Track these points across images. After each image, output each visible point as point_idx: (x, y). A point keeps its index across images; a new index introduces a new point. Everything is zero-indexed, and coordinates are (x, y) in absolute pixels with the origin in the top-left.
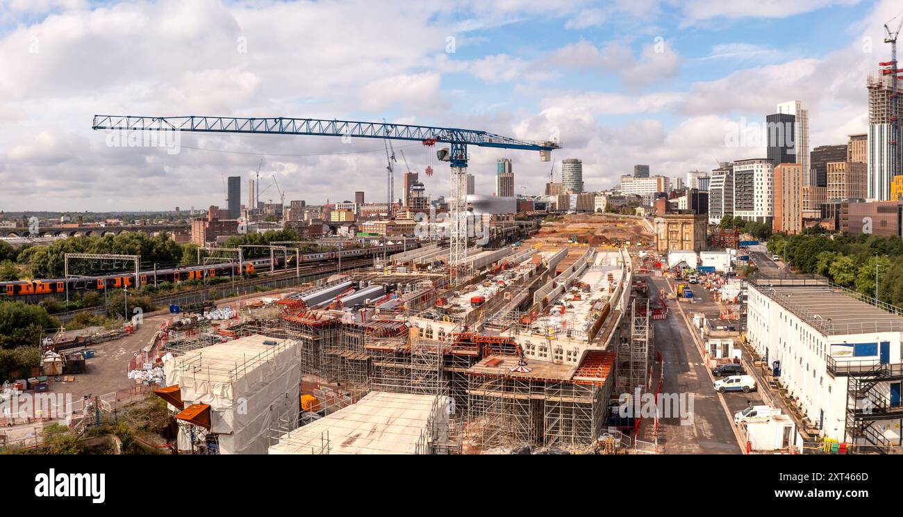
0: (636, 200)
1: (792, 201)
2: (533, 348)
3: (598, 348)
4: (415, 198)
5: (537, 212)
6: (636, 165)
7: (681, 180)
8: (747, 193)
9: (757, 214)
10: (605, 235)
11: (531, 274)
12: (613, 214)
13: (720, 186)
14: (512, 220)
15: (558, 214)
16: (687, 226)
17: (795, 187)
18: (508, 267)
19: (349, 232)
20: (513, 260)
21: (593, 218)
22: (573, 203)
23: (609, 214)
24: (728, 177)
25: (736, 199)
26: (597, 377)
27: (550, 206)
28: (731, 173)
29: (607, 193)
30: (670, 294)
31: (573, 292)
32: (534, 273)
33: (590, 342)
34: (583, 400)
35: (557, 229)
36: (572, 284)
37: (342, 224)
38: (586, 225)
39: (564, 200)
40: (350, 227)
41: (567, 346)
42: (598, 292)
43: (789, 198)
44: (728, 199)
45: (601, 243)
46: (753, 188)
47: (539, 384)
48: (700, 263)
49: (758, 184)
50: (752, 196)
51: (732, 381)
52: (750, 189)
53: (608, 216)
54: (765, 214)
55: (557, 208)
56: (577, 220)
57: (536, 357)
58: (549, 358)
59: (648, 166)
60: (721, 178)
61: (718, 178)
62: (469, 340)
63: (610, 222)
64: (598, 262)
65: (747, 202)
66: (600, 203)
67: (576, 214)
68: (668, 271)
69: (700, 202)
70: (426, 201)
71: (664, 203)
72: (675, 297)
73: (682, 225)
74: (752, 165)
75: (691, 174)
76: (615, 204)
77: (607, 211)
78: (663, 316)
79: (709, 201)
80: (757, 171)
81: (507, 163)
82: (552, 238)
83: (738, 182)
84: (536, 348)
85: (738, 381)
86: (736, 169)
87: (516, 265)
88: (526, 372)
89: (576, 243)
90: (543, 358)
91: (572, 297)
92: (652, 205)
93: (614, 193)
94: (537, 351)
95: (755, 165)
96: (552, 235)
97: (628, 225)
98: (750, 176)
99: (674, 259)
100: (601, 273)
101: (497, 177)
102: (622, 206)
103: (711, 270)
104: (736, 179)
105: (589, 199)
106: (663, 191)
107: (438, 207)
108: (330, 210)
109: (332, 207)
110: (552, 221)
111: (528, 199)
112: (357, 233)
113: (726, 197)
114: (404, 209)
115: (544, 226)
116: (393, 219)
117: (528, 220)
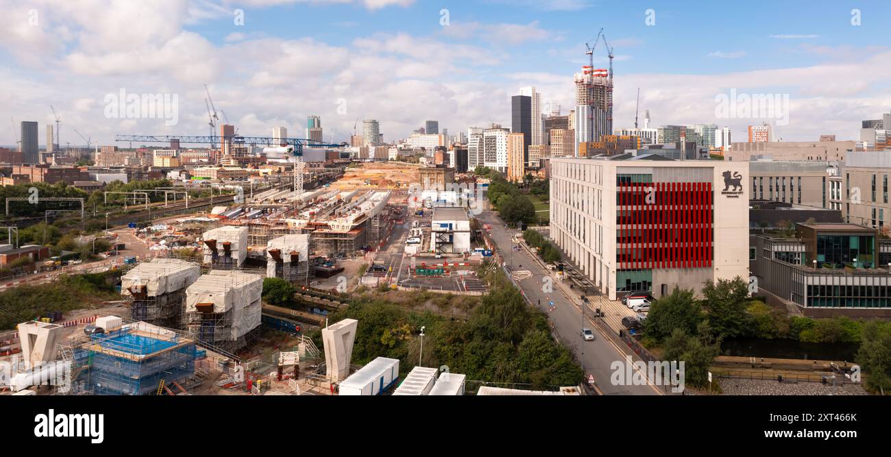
0: (421, 151)
1: (518, 158)
3: (357, 225)
4: (236, 148)
5: (342, 160)
6: (428, 120)
7: (463, 134)
8: (492, 151)
9: (499, 165)
10: (392, 178)
11: (335, 203)
12: (402, 163)
13: (475, 145)
14: (322, 168)
15: (360, 162)
16: (440, 175)
17: (519, 149)
18: (323, 200)
19: (180, 176)
20: (326, 197)
21: (387, 165)
22: (372, 154)
23: (398, 162)
25: (486, 155)
27: (353, 155)
28: (483, 137)
29: (399, 146)
31: (353, 210)
32: (337, 203)
33: (354, 223)
34: (351, 239)
35: (357, 174)
36: (354, 207)
37: (171, 168)
38: (379, 171)
39: (365, 152)
40: (180, 172)
41: (346, 225)
42: (364, 210)
43: (516, 156)
44: (481, 155)
45: (387, 185)
46: (496, 147)
47: (336, 235)
49: (499, 145)
50: (496, 153)
52: (494, 148)
53: (398, 164)
55: (359, 157)
56: (374, 167)
57: (335, 228)
58: (339, 228)
59: (438, 122)
60: (476, 140)
61: (474, 140)
62: (312, 225)
63: (398, 168)
64: (372, 198)
65: (492, 156)
66: (393, 154)
67: (373, 162)
69: (462, 156)
70: (246, 151)
71: (442, 155)
72: (414, 215)
73: (437, 175)
74: (495, 132)
76: (405, 155)
77: (398, 160)
78: (401, 223)
79: (469, 155)
80: (498, 136)
81: (317, 120)
82: (353, 181)
83: (487, 143)
86: (486, 134)
87: (327, 200)
88: (332, 232)
89: (369, 185)
90: (337, 228)
92: (432, 156)
93: (404, 146)
94: (335, 226)
95: (497, 132)
96: (353, 178)
97: (412, 171)
98: (494, 140)
100: (370, 203)
101: (307, 129)
102: (409, 156)
104: (486, 141)
105: (385, 150)
106: (443, 145)
107: (258, 156)
108: (144, 154)
109: (146, 151)
110: (354, 167)
111: (335, 149)
112: (189, 177)
113: (479, 153)
114: (227, 158)
115: (348, 171)
116: (221, 166)
117: (335, 167)
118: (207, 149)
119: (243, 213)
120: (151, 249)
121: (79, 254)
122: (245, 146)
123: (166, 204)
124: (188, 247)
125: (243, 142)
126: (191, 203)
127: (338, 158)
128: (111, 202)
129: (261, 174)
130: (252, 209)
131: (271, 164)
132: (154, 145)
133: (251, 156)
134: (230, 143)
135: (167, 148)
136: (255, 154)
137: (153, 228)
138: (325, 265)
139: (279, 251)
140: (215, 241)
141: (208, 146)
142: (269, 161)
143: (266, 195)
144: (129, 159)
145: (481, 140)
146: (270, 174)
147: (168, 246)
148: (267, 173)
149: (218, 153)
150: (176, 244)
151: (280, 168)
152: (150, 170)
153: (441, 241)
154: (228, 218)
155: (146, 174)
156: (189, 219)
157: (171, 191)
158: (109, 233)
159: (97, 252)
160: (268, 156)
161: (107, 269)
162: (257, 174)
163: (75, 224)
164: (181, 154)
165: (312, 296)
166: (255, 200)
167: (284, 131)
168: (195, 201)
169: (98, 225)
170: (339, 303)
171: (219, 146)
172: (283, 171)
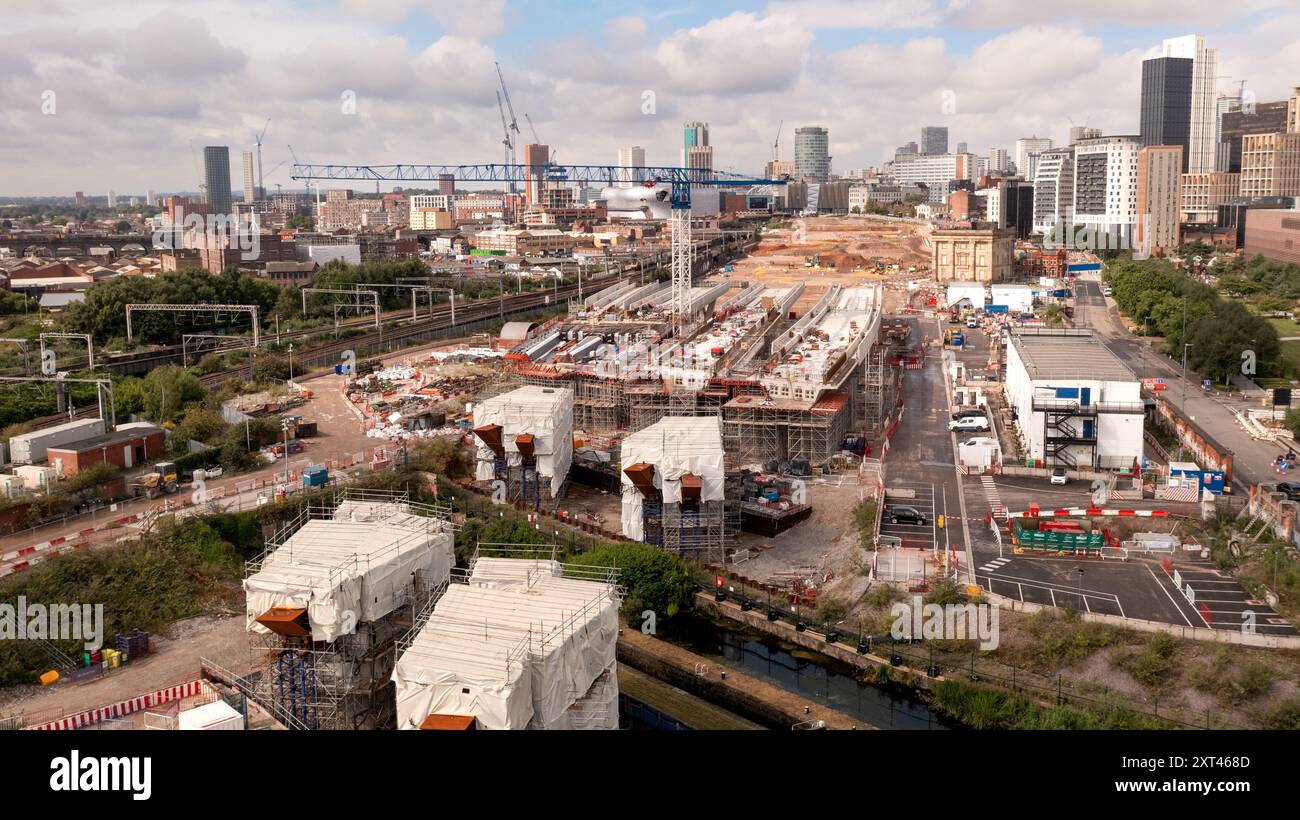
0: (918, 192)
1: (1164, 202)
2: (776, 389)
3: (832, 388)
4: (552, 191)
5: (753, 214)
6: (925, 126)
7: (1005, 153)
8: (1095, 188)
9: (1111, 219)
10: (862, 252)
11: (763, 320)
12: (878, 216)
13: (1052, 176)
14: (714, 228)
15: (789, 216)
16: (983, 246)
17: (1169, 182)
18: (731, 311)
19: (452, 247)
20: (738, 303)
21: (846, 222)
22: (813, 198)
23: (871, 216)
24: (1066, 162)
25: (1078, 198)
26: (832, 409)
27: (774, 203)
28: (1072, 157)
29: (870, 182)
30: (936, 341)
31: (811, 342)
32: (766, 319)
33: (825, 383)
34: (820, 425)
35: (785, 242)
36: (810, 332)
37: (438, 233)
38: (832, 236)
39: (798, 193)
40: (453, 240)
41: (806, 387)
42: (838, 341)
43: (1159, 198)
44: (1065, 197)
45: (855, 267)
46: (1105, 180)
47: (783, 414)
48: (988, 301)
49: (1113, 174)
50: (1103, 192)
51: (965, 421)
52: (1100, 182)
53: (869, 220)
54: (1124, 220)
55: (786, 205)
56: (819, 226)
57: (779, 396)
58: (790, 396)
59: (946, 129)
60: (1055, 164)
61: (1051, 164)
62: (720, 384)
63: (873, 229)
64: (842, 304)
65: (1095, 201)
66: (858, 199)
67: (817, 216)
68: (943, 310)
69: (1020, 204)
70: (570, 196)
71: (965, 199)
72: (941, 344)
73: (975, 246)
74: (1105, 146)
75: (1024, 142)
76: (883, 199)
77: (868, 211)
78: (918, 366)
79: (1035, 199)
80: (1113, 155)
81: (700, 130)
82: (780, 257)
83: (1082, 170)
84: (779, 388)
85: (971, 421)
86: (1079, 151)
87: (741, 309)
88: (772, 405)
89: (817, 266)
90: (785, 397)
91: (810, 346)
92: (944, 201)
93: (881, 181)
94: (780, 391)
95: (1110, 146)
96: (779, 251)
97: (902, 234)
98: (1101, 162)
99: (955, 295)
100: (844, 319)
101: (684, 151)
102: (893, 204)
103: (1002, 309)
104: (1079, 167)
105: (840, 192)
106: (965, 177)
107: (592, 205)
108: (396, 204)
109: (399, 199)
110: (777, 227)
111: (739, 192)
112: (468, 249)
113: (1061, 193)
114: (536, 209)
115: (766, 237)
116: (523, 227)
117: (740, 227)
118: (499, 194)
119: (562, 344)
120: (369, 434)
121: (218, 452)
122: (568, 185)
123: (414, 315)
124: (447, 431)
125: (564, 179)
126: (464, 312)
127: (744, 209)
128: (315, 310)
129: (598, 244)
130: (581, 333)
131: (615, 221)
132: (414, 185)
133: (578, 206)
134: (540, 181)
135: (435, 192)
136: (586, 202)
137: (382, 375)
138: (764, 500)
139: (651, 470)
140: (501, 428)
141: (504, 187)
142: (610, 215)
143: (610, 296)
144: (369, 214)
145: (1067, 165)
146: (614, 242)
147: (405, 426)
148: (608, 241)
149: (519, 200)
150: (422, 422)
151: (633, 231)
152: (398, 237)
153: (1061, 435)
154: (529, 359)
155: (392, 244)
156: (456, 353)
157: (423, 288)
158: (297, 387)
159: (255, 447)
160: (610, 205)
161: (264, 501)
162: (590, 244)
163: (241, 362)
164: (457, 204)
165: (747, 606)
166: (588, 310)
167: (639, 153)
168: (470, 306)
169: (278, 368)
170: (822, 638)
171: (520, 186)
172: (639, 235)
